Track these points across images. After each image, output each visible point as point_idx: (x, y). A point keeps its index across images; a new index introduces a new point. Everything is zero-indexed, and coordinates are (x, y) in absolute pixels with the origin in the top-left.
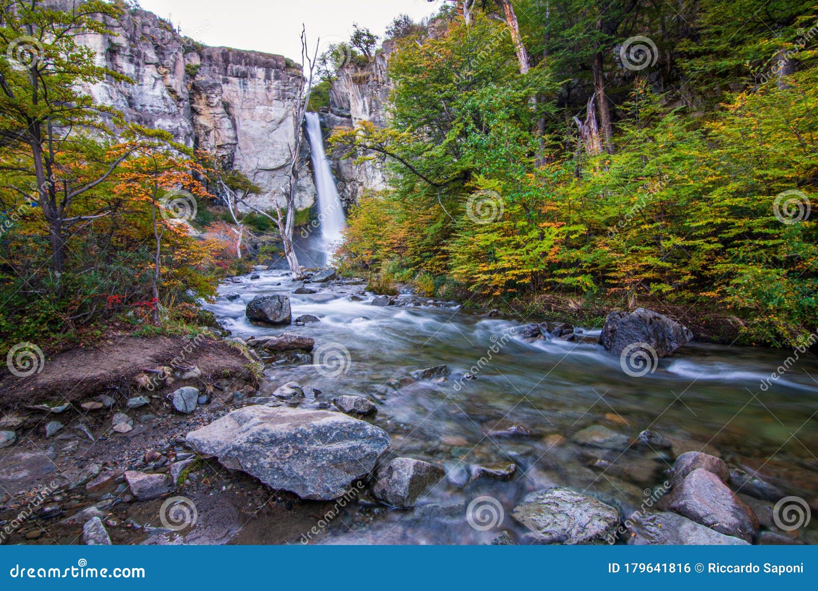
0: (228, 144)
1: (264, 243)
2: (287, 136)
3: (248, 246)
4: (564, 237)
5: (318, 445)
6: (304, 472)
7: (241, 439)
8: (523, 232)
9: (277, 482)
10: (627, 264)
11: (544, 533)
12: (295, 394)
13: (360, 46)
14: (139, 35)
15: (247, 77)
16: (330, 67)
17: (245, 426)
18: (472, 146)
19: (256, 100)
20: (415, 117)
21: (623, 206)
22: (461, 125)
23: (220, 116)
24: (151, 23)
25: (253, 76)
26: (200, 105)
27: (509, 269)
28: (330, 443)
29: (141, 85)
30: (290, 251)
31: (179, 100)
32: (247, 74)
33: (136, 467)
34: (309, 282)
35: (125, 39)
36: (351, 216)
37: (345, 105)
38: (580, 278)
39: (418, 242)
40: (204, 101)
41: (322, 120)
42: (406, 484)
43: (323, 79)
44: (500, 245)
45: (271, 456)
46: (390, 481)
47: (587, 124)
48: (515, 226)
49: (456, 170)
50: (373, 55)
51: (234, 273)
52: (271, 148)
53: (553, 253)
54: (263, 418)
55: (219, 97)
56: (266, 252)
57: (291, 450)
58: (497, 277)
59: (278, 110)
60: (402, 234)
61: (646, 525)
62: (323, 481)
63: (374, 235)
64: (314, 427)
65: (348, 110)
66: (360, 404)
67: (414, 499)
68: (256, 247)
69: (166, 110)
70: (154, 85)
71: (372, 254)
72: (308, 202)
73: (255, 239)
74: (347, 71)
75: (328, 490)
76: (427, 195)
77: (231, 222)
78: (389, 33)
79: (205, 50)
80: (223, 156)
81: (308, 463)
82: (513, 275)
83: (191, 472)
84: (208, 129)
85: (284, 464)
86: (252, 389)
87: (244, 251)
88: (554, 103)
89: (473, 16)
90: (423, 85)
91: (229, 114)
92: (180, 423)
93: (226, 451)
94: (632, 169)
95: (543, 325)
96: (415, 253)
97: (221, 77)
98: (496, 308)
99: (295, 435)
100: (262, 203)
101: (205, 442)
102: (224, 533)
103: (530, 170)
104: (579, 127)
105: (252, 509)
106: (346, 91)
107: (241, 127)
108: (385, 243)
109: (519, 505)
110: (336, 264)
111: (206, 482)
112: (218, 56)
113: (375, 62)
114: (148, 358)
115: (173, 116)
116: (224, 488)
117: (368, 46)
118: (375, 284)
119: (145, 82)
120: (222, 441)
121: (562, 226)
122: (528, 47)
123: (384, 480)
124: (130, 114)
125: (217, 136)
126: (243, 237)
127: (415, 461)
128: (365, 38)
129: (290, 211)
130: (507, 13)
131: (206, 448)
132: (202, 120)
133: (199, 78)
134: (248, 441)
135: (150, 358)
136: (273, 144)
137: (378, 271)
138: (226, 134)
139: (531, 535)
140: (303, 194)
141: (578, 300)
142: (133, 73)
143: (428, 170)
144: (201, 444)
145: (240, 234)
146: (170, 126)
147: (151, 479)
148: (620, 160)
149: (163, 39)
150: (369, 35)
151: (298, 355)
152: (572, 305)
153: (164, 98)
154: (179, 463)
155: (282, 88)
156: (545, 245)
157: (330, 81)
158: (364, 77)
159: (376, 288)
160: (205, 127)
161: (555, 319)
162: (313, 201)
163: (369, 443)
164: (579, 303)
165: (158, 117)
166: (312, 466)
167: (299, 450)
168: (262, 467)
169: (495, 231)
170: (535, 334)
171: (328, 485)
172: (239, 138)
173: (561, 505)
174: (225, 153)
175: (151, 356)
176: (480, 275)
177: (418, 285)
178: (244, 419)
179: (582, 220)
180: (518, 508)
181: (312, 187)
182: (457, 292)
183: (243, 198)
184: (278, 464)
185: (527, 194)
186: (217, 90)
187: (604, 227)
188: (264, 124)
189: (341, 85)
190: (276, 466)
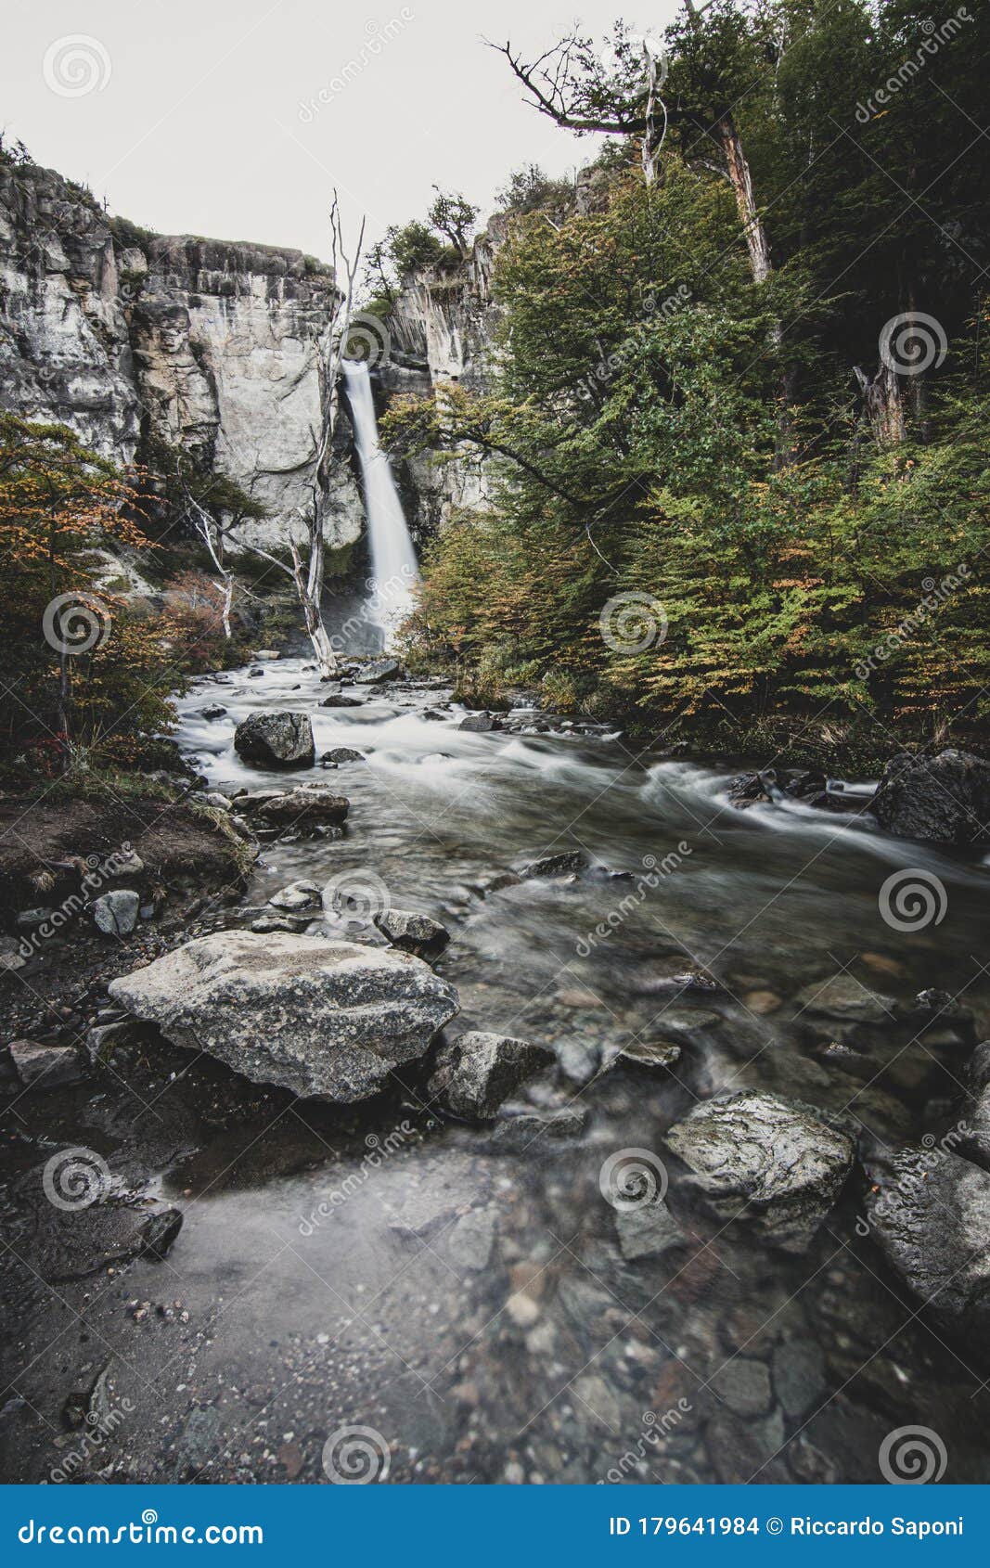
0: (202, 424)
1: (272, 610)
2: (307, 409)
3: (244, 614)
4: (818, 608)
5: (331, 1009)
6: (307, 1056)
7: (198, 997)
8: (741, 596)
9: (257, 1071)
10: (936, 661)
11: (715, 1177)
12: (307, 903)
13: (445, 228)
14: (33, 216)
15: (233, 294)
16: (389, 269)
17: (208, 972)
18: (649, 431)
19: (252, 339)
20: (545, 374)
21: (937, 547)
22: (630, 388)
23: (187, 370)
24: (52, 192)
25: (245, 292)
26: (151, 351)
27: (712, 668)
28: (353, 1004)
29: (41, 314)
30: (316, 626)
31: (110, 340)
32: (234, 288)
33: (30, 1033)
34: (350, 684)
35: (7, 226)
36: (428, 559)
37: (417, 346)
38: (844, 687)
39: (548, 611)
40: (155, 342)
41: (374, 375)
42: (482, 1080)
43: (375, 294)
44: (697, 621)
45: (250, 1026)
46: (456, 1074)
47: (878, 381)
48: (727, 585)
49: (620, 475)
50: (470, 244)
51: (219, 665)
52: (281, 431)
53: (797, 638)
54: (239, 959)
55: (184, 335)
56: (276, 626)
57: (285, 1017)
58: (690, 682)
59: (293, 357)
60: (519, 595)
61: (900, 1172)
62: (338, 1072)
63: (468, 597)
64: (325, 977)
65: (424, 354)
66: (417, 926)
67: (495, 1107)
68: (257, 616)
69: (89, 361)
70: (65, 314)
71: (467, 632)
72: (350, 533)
73: (256, 601)
74: (421, 278)
75: (347, 1087)
76: (565, 523)
77: (213, 571)
78: (501, 199)
79: (155, 243)
80: (194, 448)
81: (313, 1040)
82: (721, 678)
83: (120, 1045)
84: (166, 397)
85: (272, 1040)
86: (233, 892)
87: (237, 624)
88: (814, 341)
89: (660, 166)
90: (562, 309)
91: (203, 366)
92: (108, 954)
93: (174, 1017)
94: (955, 478)
95: (770, 775)
96: (544, 630)
97: (186, 294)
98: (686, 738)
99: (292, 991)
100: (267, 534)
101: (141, 998)
102: (168, 1156)
103: (761, 476)
104: (864, 388)
105: (218, 1114)
106: (418, 317)
107: (226, 391)
108: (488, 612)
109: (679, 1122)
110: (400, 650)
111: (144, 1064)
112: (179, 253)
113: (473, 259)
114: (50, 841)
115: (100, 372)
116: (173, 1075)
117: (460, 227)
118: (468, 690)
119: (48, 308)
120: (168, 996)
121: (816, 587)
122: (768, 225)
123: (446, 1070)
124: (23, 370)
125: (182, 409)
126: (233, 599)
127: (501, 1039)
128: (456, 211)
129: (316, 553)
130: (731, 156)
131: (141, 1008)
132: (154, 379)
133: (146, 297)
134: (211, 1001)
135: (54, 842)
136: (284, 423)
137: (475, 663)
138: (199, 405)
139: (693, 1179)
140: (341, 517)
141: (840, 726)
142: (25, 290)
143: (568, 476)
144: (133, 1001)
145: (228, 593)
146: (96, 392)
147: (52, 1057)
148: (935, 458)
149: (77, 222)
150: (462, 205)
151: (320, 827)
152: (827, 737)
153: (82, 338)
154: (100, 1030)
155: (300, 314)
156: (784, 621)
157: (389, 299)
158: (453, 289)
159: (470, 696)
160: (161, 392)
161: (794, 764)
162: (359, 532)
163: (421, 1007)
164: (841, 733)
165: (75, 375)
166: (321, 1045)
167: (299, 1017)
168: (234, 1046)
169: (690, 594)
170: (752, 793)
171: (347, 1079)
172: (222, 412)
173: (752, 1126)
174: (197, 441)
175: (54, 838)
176: (659, 678)
177: (547, 693)
178: (207, 959)
179: (855, 573)
180: (677, 1129)
181: (358, 504)
182: (617, 706)
183: (233, 526)
184: (261, 1041)
185: (751, 527)
186: (182, 319)
187: (897, 589)
188: (267, 384)
189: (410, 307)
190: (258, 1045)
